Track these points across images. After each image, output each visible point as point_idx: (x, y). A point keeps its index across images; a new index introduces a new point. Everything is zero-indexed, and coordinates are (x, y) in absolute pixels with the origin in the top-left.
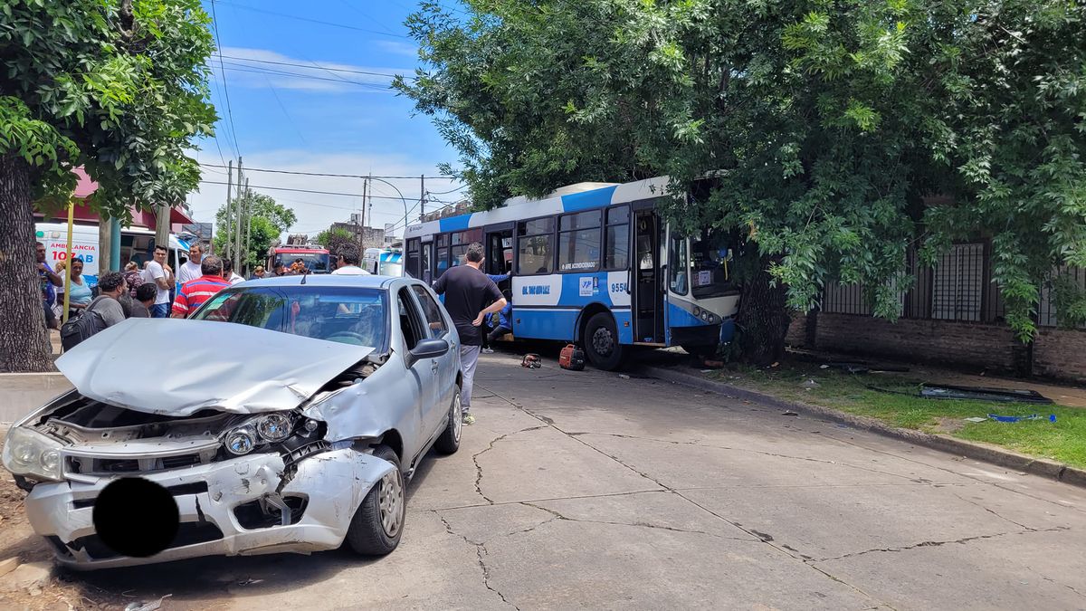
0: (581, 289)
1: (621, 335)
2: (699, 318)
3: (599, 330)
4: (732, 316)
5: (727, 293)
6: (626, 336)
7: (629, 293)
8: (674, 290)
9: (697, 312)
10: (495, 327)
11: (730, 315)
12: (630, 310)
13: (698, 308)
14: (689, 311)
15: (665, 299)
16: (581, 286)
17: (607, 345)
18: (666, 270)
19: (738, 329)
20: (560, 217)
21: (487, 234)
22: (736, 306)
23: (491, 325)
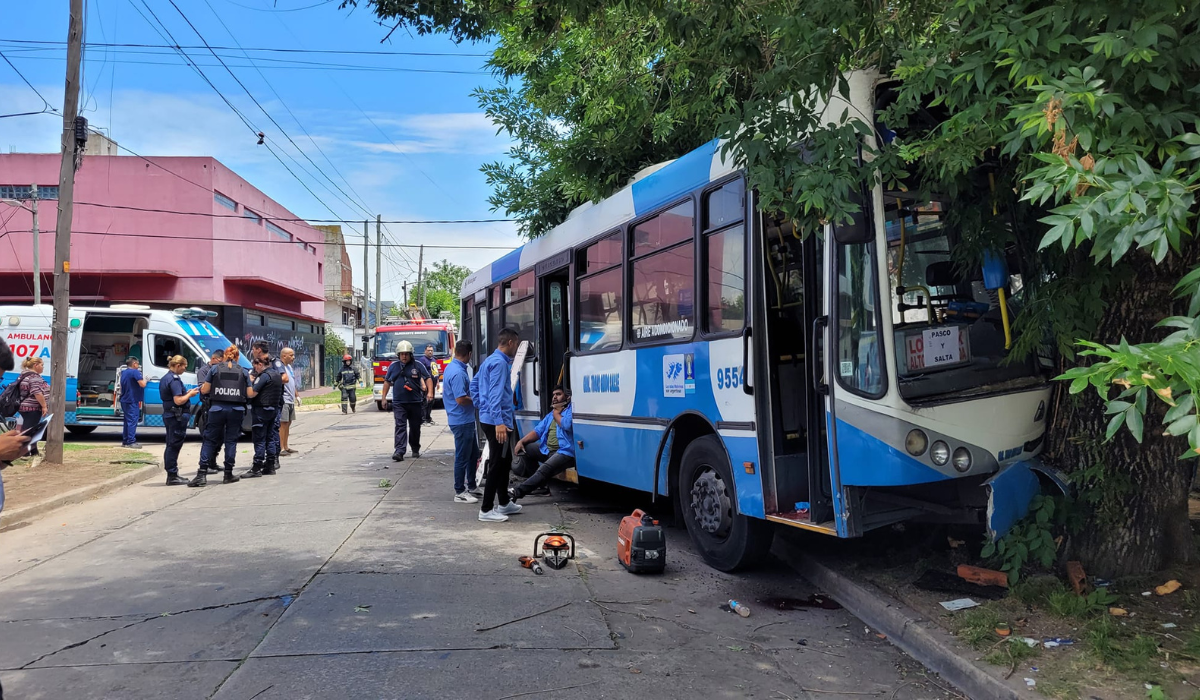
0: (667, 382)
1: (741, 493)
2: (924, 459)
3: (704, 477)
4: (1029, 446)
5: (1009, 384)
6: (750, 495)
7: (748, 390)
8: (850, 386)
9: (918, 444)
10: (552, 452)
11: (1020, 443)
12: (753, 434)
13: (920, 432)
14: (895, 441)
15: (828, 409)
16: (665, 376)
17: (718, 513)
18: (826, 331)
19: (1047, 485)
20: (631, 228)
21: (541, 279)
22: (1037, 418)
23: (544, 451)
